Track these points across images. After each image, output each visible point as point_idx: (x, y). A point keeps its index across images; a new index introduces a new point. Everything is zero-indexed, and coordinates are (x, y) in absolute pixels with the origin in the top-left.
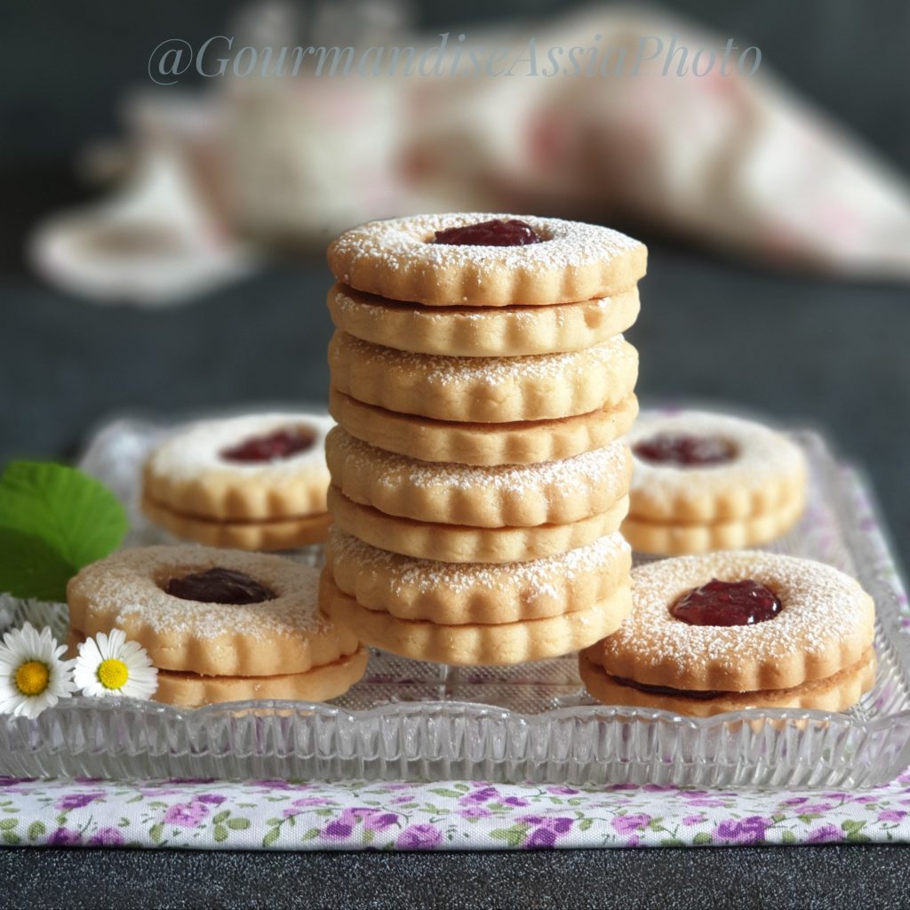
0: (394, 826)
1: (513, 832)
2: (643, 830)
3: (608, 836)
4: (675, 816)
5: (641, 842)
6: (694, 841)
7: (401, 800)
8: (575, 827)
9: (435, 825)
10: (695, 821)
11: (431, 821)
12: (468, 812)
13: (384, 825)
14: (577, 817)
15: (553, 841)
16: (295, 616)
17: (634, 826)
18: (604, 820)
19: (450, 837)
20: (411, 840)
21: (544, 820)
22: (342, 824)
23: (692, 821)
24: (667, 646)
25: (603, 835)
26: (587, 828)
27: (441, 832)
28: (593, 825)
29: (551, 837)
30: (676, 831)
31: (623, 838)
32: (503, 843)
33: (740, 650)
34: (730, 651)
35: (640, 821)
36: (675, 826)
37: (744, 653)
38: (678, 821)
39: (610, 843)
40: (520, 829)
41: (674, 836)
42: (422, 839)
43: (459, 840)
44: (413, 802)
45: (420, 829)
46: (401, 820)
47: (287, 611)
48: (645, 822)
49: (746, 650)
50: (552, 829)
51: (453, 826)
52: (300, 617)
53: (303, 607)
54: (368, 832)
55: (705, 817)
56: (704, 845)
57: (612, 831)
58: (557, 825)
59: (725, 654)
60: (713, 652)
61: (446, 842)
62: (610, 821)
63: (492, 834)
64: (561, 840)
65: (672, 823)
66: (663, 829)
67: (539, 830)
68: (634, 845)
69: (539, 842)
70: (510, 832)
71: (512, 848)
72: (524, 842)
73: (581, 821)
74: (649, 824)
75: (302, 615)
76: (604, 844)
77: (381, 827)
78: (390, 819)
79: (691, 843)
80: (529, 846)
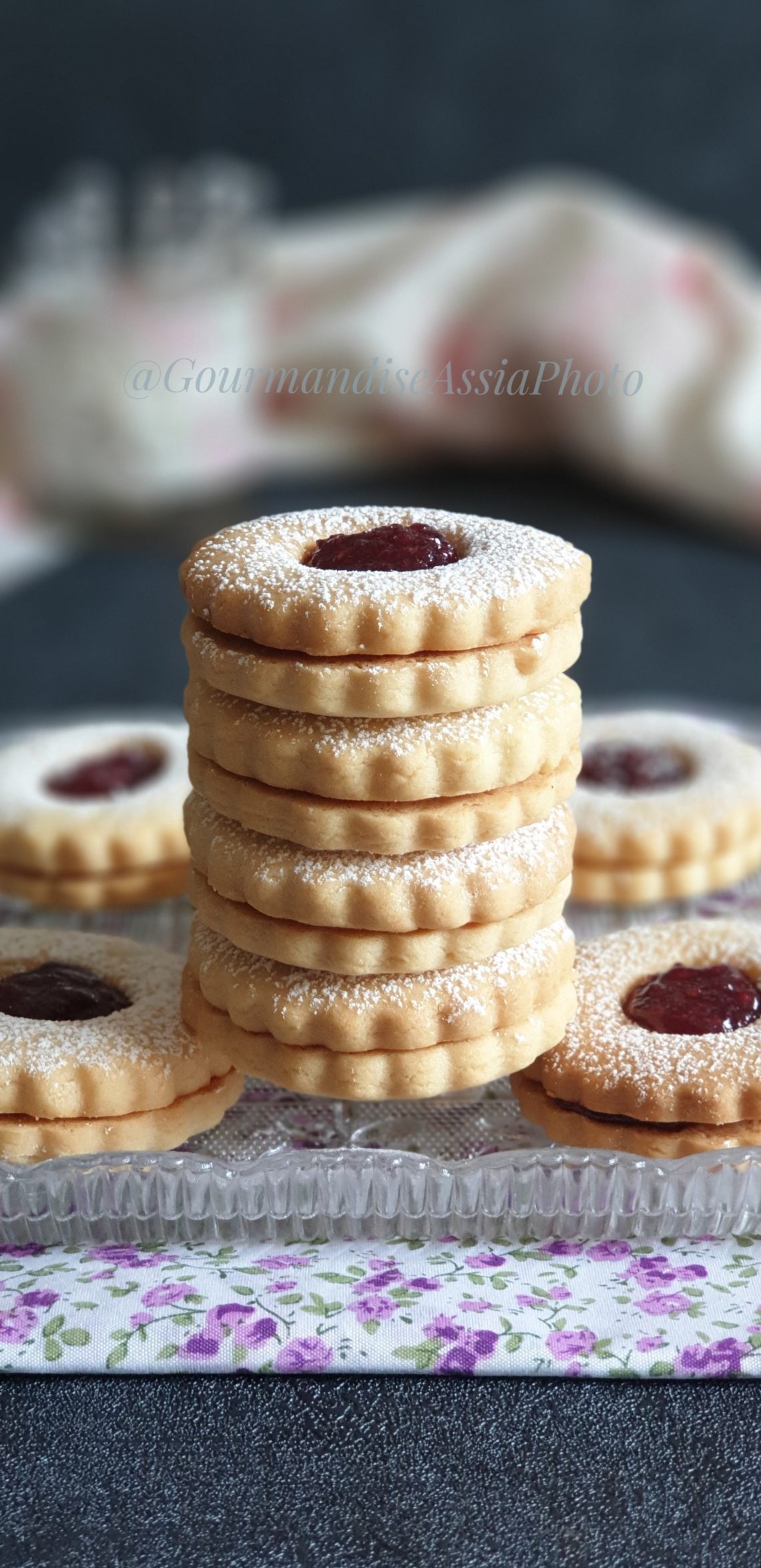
0: (272, 1341)
1: (422, 1350)
2: (586, 1356)
3: (542, 1361)
4: (626, 1336)
5: (584, 1371)
6: (651, 1371)
7: (280, 1287)
8: (500, 1345)
9: (323, 1337)
10: (652, 1345)
11: (319, 1332)
12: (364, 1304)
13: (259, 1339)
14: (503, 1330)
15: (473, 1364)
16: (152, 1034)
17: (576, 1350)
18: (537, 1336)
19: (343, 1356)
20: (293, 1359)
21: (461, 1334)
22: (206, 1337)
23: (648, 1345)
24: (623, 1064)
25: (536, 1360)
26: (515, 1350)
27: (331, 1349)
28: (523, 1345)
29: (470, 1359)
30: (628, 1358)
31: (561, 1366)
32: (409, 1364)
33: (716, 1070)
34: (704, 1072)
35: (581, 1343)
36: (626, 1352)
37: (722, 1075)
38: (631, 1344)
39: (545, 1370)
40: (431, 1347)
41: (625, 1364)
42: (307, 1358)
43: (352, 1362)
44: (294, 1291)
45: (305, 1344)
46: (281, 1329)
47: (141, 1028)
48: (587, 1344)
49: (724, 1071)
50: (470, 1349)
51: (347, 1340)
52: (159, 1035)
53: (161, 1020)
54: (239, 1350)
55: (665, 1339)
56: (662, 1377)
57: (546, 1354)
58: (478, 1343)
59: (698, 1076)
60: (682, 1074)
61: (337, 1364)
62: (545, 1339)
63: (396, 1353)
64: (482, 1365)
65: (624, 1347)
66: (611, 1356)
67: (455, 1350)
68: (575, 1374)
69: (454, 1364)
70: (418, 1350)
71: (421, 1372)
72: (434, 1366)
73: (508, 1337)
74: (593, 1348)
75: (162, 1032)
76: (537, 1370)
77: (256, 1342)
78: (266, 1329)
79: (648, 1374)
80: (442, 1369)
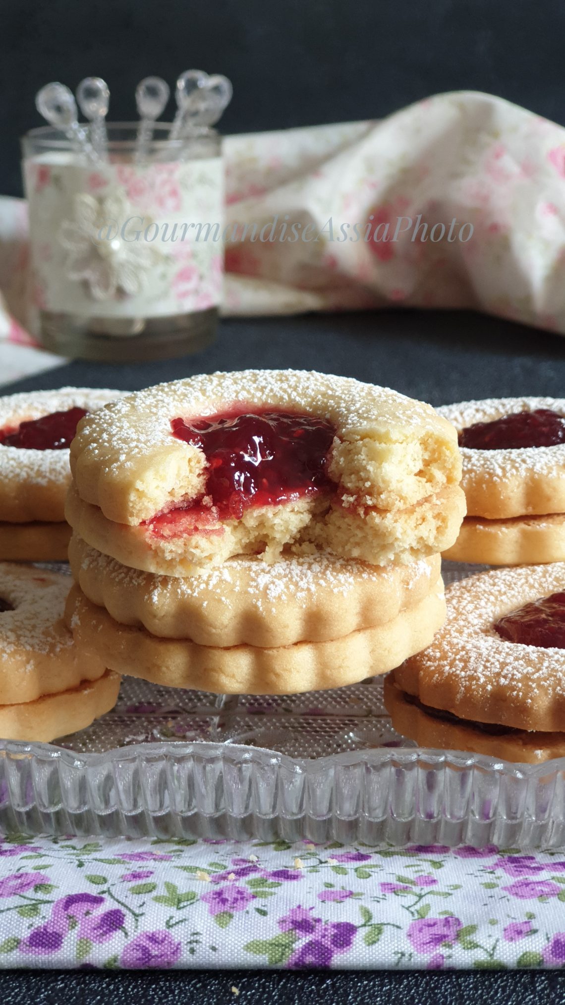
0: (119, 934)
1: (275, 945)
2: (450, 946)
3: (403, 954)
4: (493, 922)
5: (447, 963)
6: (519, 962)
7: (136, 876)
8: (359, 938)
9: (173, 931)
10: (519, 933)
11: (169, 925)
12: (219, 894)
13: (105, 933)
14: (363, 922)
15: (330, 958)
16: (20, 633)
17: (439, 939)
18: (398, 927)
19: (192, 951)
20: (139, 954)
21: (319, 927)
22: (50, 930)
23: (517, 932)
25: (396, 953)
26: (374, 942)
27: (179, 944)
28: (382, 937)
29: (327, 954)
30: (494, 948)
31: (423, 958)
32: (262, 959)
35: (445, 931)
36: (492, 941)
38: (497, 932)
39: (405, 963)
40: (285, 941)
41: (491, 955)
42: (154, 952)
43: (204, 957)
44: (149, 880)
45: (152, 938)
46: (129, 922)
47: (10, 627)
48: (451, 932)
50: (327, 942)
51: (197, 934)
52: (27, 633)
53: (33, 622)
54: (84, 944)
55: (535, 924)
56: (532, 968)
57: (407, 946)
58: (335, 936)
61: (186, 959)
62: (406, 929)
63: (247, 948)
64: (340, 959)
65: (490, 936)
66: (476, 946)
67: (310, 944)
68: (438, 966)
69: (310, 959)
70: (271, 945)
71: (274, 967)
72: (288, 960)
73: (367, 929)
74: (458, 936)
75: (30, 631)
76: (397, 964)
77: (102, 935)
78: (113, 921)
79: (515, 965)
80: (296, 964)
